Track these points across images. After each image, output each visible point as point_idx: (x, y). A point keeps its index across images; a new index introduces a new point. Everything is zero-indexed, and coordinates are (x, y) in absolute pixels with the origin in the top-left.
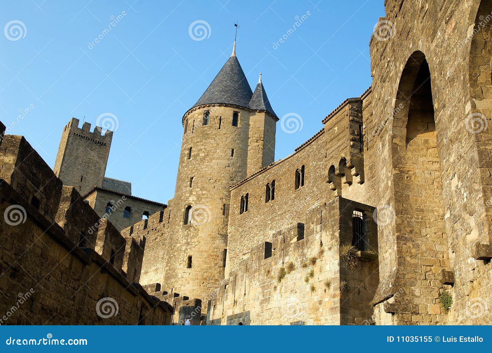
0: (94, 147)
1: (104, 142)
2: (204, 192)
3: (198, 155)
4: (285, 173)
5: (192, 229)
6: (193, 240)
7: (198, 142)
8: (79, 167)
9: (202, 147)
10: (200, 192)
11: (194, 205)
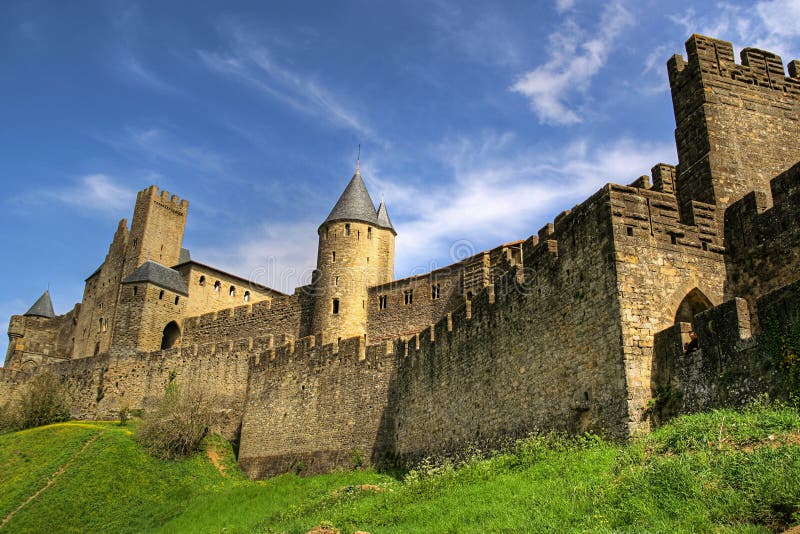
0: (172, 217)
1: (182, 212)
3: (340, 260)
5: (340, 318)
8: (159, 236)
9: (344, 254)
10: (345, 290)
11: (341, 301)
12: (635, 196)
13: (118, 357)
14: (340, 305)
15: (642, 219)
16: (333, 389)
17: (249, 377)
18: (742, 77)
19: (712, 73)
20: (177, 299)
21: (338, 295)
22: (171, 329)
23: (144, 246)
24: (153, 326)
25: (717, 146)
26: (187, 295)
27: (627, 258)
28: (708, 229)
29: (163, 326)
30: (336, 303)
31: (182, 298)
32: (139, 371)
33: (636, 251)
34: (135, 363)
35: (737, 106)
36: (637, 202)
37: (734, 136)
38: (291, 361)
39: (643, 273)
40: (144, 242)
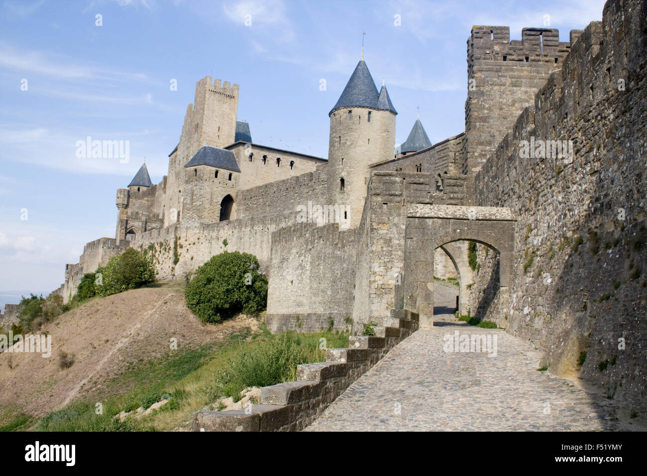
0: (226, 100)
1: (233, 95)
2: (352, 170)
3: (346, 143)
4: (408, 166)
5: (346, 194)
6: (346, 202)
7: (344, 134)
8: (216, 119)
9: (348, 138)
10: (349, 170)
11: (345, 178)
12: (393, 178)
13: (187, 228)
14: (346, 183)
15: (396, 195)
16: (318, 265)
17: (272, 249)
18: (514, 57)
19: (484, 59)
20: (230, 175)
21: (344, 174)
22: (227, 201)
23: (203, 130)
24: (212, 200)
25: (477, 124)
26: (239, 172)
27: (380, 225)
28: (455, 196)
29: (220, 200)
30: (342, 180)
31: (234, 174)
32: (202, 239)
33: (389, 219)
34: (199, 233)
35: (504, 85)
36: (394, 182)
37: (496, 113)
38: (295, 239)
39: (392, 236)
40: (204, 126)
